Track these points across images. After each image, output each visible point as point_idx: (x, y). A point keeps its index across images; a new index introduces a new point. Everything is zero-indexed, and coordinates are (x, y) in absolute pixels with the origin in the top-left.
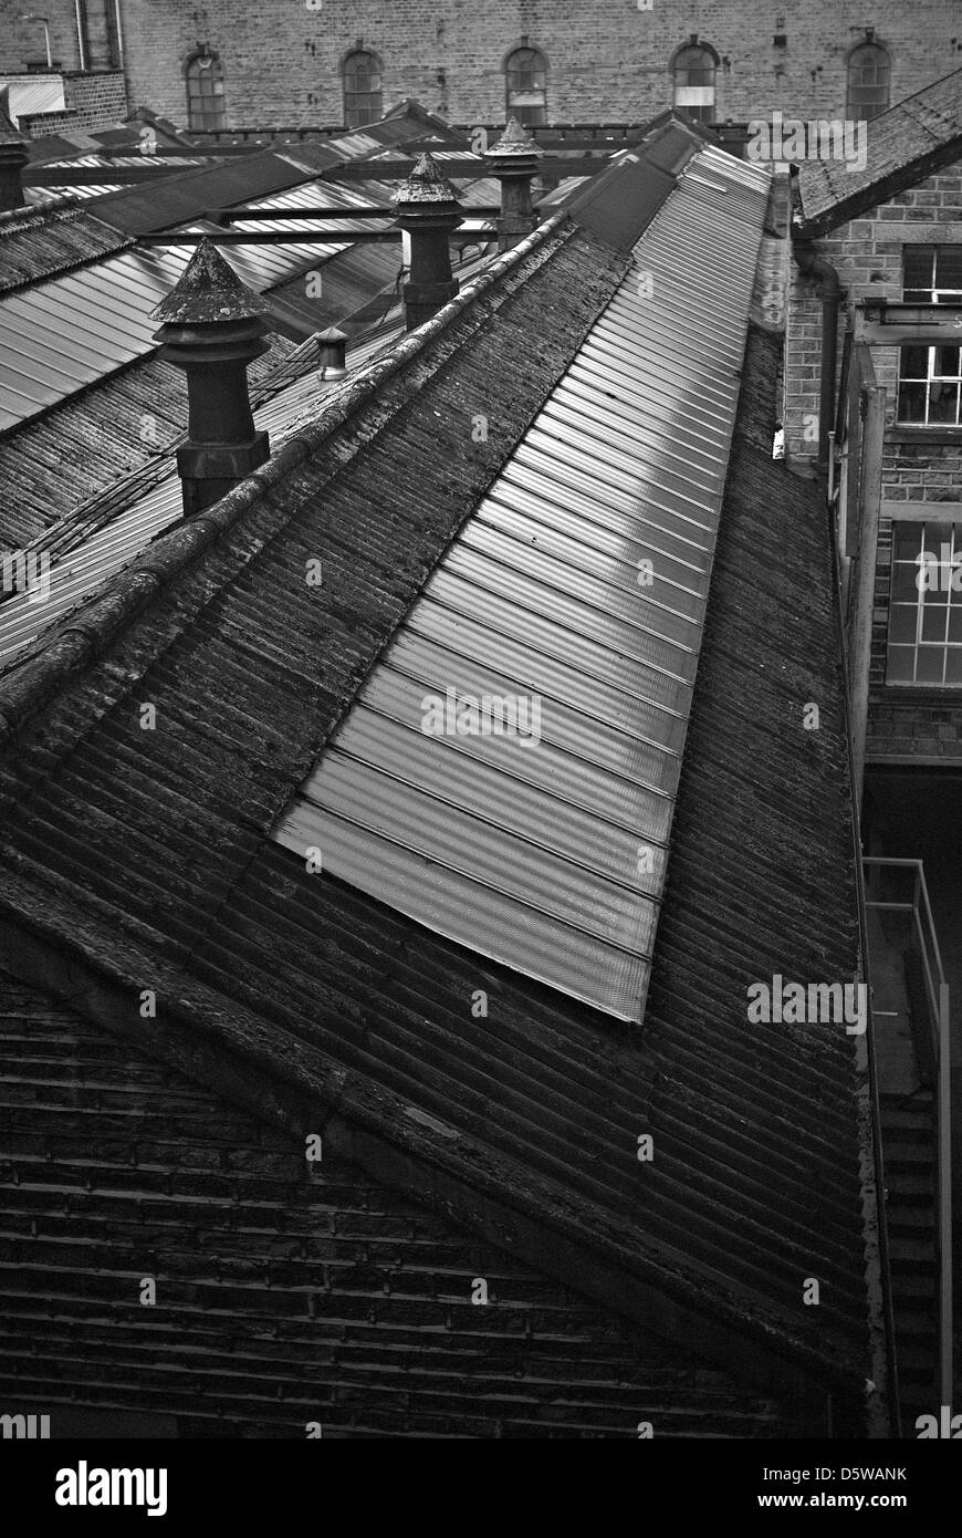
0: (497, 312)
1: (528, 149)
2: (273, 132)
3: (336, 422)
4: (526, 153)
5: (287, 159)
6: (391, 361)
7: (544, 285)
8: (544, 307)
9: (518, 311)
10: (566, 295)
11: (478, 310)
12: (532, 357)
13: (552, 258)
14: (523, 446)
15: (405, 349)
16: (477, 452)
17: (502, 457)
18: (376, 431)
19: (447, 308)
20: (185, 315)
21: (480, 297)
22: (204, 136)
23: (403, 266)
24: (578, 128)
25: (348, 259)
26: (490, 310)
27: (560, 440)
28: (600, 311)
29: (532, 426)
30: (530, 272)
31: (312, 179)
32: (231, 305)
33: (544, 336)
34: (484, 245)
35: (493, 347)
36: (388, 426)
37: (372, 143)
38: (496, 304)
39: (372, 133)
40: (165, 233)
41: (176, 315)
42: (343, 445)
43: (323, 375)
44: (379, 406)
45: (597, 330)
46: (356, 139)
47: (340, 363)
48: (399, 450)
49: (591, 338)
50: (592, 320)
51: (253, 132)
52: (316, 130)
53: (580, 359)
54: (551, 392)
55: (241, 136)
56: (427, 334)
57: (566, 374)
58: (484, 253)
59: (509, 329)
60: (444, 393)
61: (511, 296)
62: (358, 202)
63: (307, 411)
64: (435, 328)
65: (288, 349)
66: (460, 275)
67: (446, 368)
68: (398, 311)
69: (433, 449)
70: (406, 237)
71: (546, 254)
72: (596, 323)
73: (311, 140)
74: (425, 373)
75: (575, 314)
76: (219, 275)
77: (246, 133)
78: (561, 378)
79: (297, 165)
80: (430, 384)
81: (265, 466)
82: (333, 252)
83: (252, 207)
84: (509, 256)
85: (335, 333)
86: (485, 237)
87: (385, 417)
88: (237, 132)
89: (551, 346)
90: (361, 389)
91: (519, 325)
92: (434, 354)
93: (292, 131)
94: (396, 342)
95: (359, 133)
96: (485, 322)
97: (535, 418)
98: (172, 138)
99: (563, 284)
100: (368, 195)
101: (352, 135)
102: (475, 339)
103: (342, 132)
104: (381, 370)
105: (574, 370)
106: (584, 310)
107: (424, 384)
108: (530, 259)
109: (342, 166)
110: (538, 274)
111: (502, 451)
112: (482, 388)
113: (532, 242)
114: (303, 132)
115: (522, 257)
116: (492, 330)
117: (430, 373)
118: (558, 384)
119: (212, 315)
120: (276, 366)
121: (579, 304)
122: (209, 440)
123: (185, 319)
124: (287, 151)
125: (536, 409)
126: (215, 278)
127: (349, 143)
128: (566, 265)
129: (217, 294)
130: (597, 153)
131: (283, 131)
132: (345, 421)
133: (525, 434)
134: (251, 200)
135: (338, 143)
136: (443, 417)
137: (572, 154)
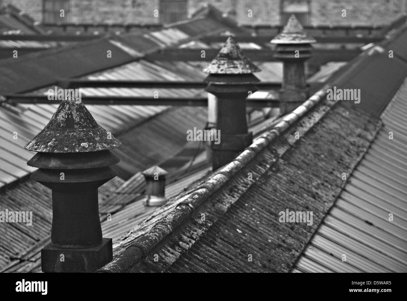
0: (282, 158)
1: (303, 39)
2: (106, 27)
3: (164, 233)
4: (303, 42)
5: (119, 45)
6: (204, 190)
7: (316, 139)
8: (316, 155)
9: (297, 157)
10: (333, 147)
11: (267, 155)
12: (309, 192)
13: (322, 120)
14: (304, 259)
15: (215, 182)
16: (270, 261)
17: (288, 265)
18: (193, 242)
19: (246, 152)
20: (53, 147)
21: (268, 146)
22: (55, 29)
23: (208, 123)
24: (336, 29)
25: (164, 119)
26: (277, 156)
27: (331, 255)
28: (358, 159)
29: (310, 243)
30: (305, 129)
31: (137, 60)
32: (89, 140)
33: (317, 176)
34: (267, 110)
35: (279, 183)
36: (202, 238)
37: (182, 35)
38: (281, 151)
39: (182, 28)
40: (27, 95)
41: (47, 147)
42: (169, 251)
43: (148, 202)
44: (195, 223)
45: (356, 174)
46: (170, 32)
47: (161, 193)
48: (211, 257)
49: (353, 181)
50: (353, 166)
51: (91, 26)
52: (139, 26)
53: (345, 196)
54: (324, 218)
55: (82, 29)
56: (231, 172)
57: (335, 206)
58: (267, 117)
59: (291, 171)
60: (244, 216)
61: (292, 146)
62: (171, 77)
63: (137, 228)
64: (237, 167)
65: (117, 184)
66: (254, 130)
67: (244, 197)
68: (203, 157)
69: (236, 256)
70: (212, 99)
71: (317, 117)
72: (355, 169)
73: (135, 32)
74: (229, 200)
75: (340, 161)
76: (81, 118)
77: (86, 27)
78: (331, 209)
79: (126, 49)
80: (233, 208)
81: (111, 264)
82: (152, 113)
83: (92, 78)
84: (290, 117)
85: (157, 171)
86: (269, 104)
87: (200, 232)
88: (80, 26)
89: (323, 184)
90: (182, 210)
91: (299, 168)
92: (236, 187)
93: (120, 26)
94: (205, 178)
95: (173, 27)
96: (273, 165)
97: (312, 237)
98: (32, 28)
99: (330, 138)
100: (179, 72)
101: (166, 29)
102: (265, 176)
103: (158, 27)
104: (197, 196)
105: (340, 203)
106: (347, 159)
107: (229, 209)
108: (306, 120)
109: (159, 51)
110: (311, 131)
111: (289, 261)
112: (272, 213)
113: (307, 107)
114: (128, 28)
115: (300, 118)
116: (278, 170)
117: (233, 201)
118: (328, 213)
119: (74, 148)
120: (108, 196)
121: (343, 154)
122: (67, 244)
123: (53, 150)
124: (119, 39)
125: (313, 231)
126: (77, 120)
127: (165, 35)
128: (332, 125)
129: (78, 132)
130: (350, 46)
131: (114, 26)
132: (171, 233)
133: (305, 249)
134: (92, 73)
135: (157, 34)
136: (243, 234)
137: (331, 46)
